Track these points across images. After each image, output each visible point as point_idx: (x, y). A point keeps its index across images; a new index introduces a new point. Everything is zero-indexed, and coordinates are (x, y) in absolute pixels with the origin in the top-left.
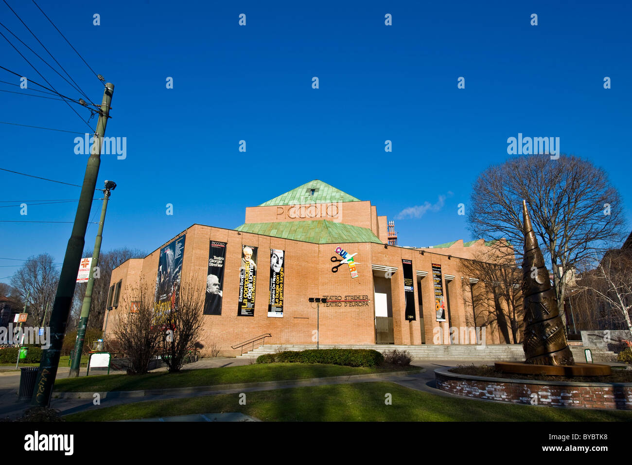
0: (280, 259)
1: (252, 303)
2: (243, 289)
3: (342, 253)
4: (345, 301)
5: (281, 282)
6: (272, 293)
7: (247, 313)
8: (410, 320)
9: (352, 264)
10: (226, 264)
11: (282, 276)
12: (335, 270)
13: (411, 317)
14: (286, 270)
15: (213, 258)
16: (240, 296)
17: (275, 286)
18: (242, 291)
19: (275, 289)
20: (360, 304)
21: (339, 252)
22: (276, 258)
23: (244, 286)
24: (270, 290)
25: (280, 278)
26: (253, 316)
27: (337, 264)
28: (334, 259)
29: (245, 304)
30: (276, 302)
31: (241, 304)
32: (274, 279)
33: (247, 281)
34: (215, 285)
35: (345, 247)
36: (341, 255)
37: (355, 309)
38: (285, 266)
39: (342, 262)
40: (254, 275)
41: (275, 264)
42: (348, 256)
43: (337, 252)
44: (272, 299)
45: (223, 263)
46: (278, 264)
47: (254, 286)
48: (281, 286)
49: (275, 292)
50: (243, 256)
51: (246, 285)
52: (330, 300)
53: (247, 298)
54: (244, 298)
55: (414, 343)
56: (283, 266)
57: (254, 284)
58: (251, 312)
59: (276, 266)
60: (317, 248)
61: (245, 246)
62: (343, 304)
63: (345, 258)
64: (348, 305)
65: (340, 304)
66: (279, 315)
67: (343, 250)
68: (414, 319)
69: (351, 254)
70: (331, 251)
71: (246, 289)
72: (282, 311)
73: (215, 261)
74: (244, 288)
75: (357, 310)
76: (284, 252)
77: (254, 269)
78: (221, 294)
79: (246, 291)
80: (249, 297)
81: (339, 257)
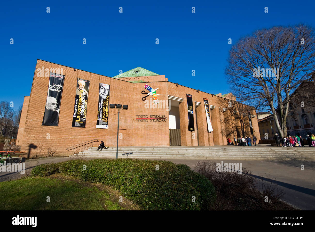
0: (106, 90)
1: (84, 118)
2: (77, 109)
3: (149, 89)
4: (150, 119)
5: (107, 105)
6: (100, 113)
7: (80, 125)
8: (191, 131)
9: (155, 95)
10: (64, 90)
11: (107, 101)
12: (144, 99)
13: (192, 129)
14: (110, 98)
15: (53, 85)
16: (75, 114)
17: (103, 108)
18: (76, 109)
19: (102, 110)
20: (160, 121)
21: (147, 88)
22: (104, 89)
23: (78, 106)
24: (98, 110)
25: (106, 103)
26: (85, 127)
27: (145, 95)
28: (143, 92)
29: (78, 119)
30: (102, 118)
31: (75, 119)
32: (102, 103)
33: (80, 103)
34: (53, 104)
35: (150, 85)
36: (148, 90)
37: (157, 124)
38: (110, 95)
39: (148, 94)
40: (86, 99)
41: (103, 93)
42: (153, 90)
43: (145, 88)
44: (100, 116)
45: (61, 89)
46: (105, 93)
47: (86, 107)
48: (107, 108)
49: (103, 111)
50: (78, 85)
51: (80, 106)
52: (141, 118)
53: (80, 115)
54: (77, 115)
55: (194, 145)
56: (108, 95)
57: (86, 105)
58: (83, 125)
59: (103, 95)
60: (133, 86)
61: (80, 79)
62: (149, 120)
63: (150, 91)
64: (152, 121)
65: (147, 121)
66: (105, 127)
67: (149, 87)
68: (194, 130)
69: (154, 89)
70: (142, 87)
71: (79, 109)
72: (107, 125)
73: (55, 87)
74: (78, 107)
75: (158, 124)
76: (109, 86)
77: (86, 95)
78: (58, 111)
79: (79, 110)
80: (82, 114)
81: (147, 91)
